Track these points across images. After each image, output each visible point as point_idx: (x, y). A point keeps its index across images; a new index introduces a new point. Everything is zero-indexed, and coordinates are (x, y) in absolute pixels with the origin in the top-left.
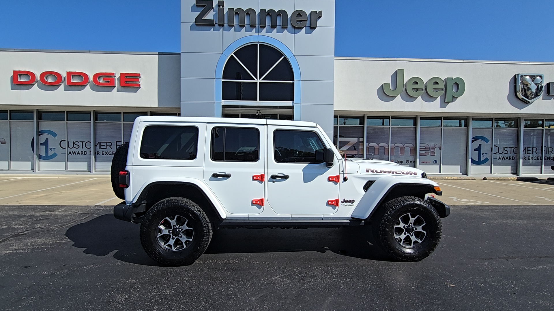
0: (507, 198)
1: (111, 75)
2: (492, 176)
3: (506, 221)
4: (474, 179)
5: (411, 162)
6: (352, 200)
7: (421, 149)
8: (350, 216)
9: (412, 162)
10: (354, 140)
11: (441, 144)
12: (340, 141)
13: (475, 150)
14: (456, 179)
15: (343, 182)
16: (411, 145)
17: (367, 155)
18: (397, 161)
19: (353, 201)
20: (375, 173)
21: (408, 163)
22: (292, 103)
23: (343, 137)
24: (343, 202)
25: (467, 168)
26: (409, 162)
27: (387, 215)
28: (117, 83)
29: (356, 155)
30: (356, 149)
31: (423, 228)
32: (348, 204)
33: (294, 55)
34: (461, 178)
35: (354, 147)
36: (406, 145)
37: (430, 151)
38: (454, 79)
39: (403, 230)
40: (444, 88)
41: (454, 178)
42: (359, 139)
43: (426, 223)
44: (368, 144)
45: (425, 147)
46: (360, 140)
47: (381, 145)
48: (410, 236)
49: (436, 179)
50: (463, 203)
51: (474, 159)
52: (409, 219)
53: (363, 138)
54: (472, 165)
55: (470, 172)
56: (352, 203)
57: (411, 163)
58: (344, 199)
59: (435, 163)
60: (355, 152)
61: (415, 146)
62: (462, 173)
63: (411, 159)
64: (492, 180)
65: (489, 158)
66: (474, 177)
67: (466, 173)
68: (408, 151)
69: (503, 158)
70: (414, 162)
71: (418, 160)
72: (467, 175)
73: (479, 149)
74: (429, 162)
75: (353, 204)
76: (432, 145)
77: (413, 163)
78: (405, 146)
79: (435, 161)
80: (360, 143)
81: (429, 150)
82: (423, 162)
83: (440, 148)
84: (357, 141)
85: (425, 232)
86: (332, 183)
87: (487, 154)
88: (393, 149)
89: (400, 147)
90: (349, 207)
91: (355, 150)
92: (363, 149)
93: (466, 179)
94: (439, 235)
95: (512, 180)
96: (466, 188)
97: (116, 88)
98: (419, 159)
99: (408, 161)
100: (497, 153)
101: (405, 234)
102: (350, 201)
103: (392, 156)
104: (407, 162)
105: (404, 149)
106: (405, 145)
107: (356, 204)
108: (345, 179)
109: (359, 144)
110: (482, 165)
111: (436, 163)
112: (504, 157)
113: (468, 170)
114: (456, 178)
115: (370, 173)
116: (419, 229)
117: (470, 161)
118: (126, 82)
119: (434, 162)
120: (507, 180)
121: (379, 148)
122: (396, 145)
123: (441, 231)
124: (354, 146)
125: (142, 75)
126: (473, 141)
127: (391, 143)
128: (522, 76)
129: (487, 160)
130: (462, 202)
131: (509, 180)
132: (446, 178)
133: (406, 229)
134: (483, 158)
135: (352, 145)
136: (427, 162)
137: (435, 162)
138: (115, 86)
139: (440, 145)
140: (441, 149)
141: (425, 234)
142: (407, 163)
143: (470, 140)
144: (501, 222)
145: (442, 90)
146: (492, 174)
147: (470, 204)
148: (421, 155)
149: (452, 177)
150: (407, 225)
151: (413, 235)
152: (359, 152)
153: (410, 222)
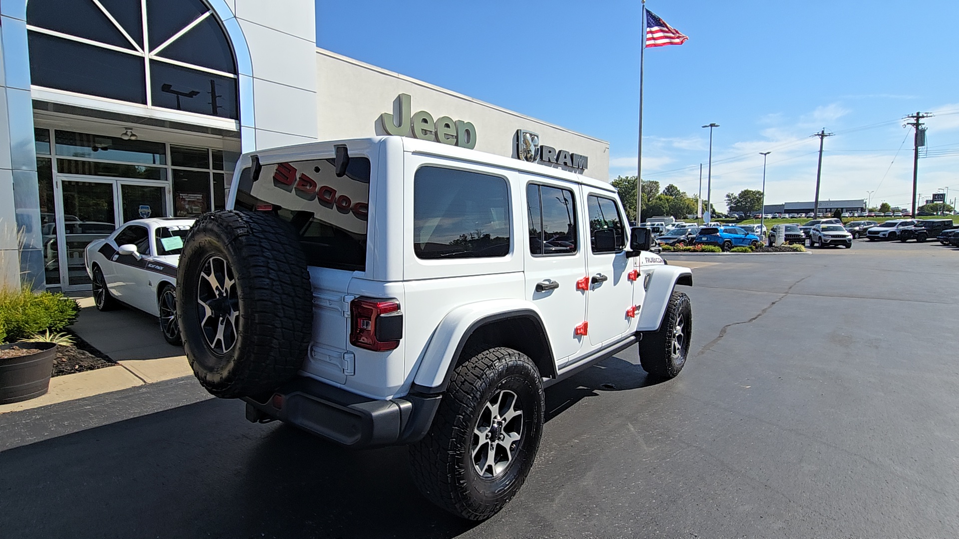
8: (636, 330)
19: (639, 308)
22: (235, 124)
31: (682, 330)
33: (235, 17)
38: (467, 123)
40: (456, 135)
75: (639, 311)
128: (523, 133)
145: (452, 137)
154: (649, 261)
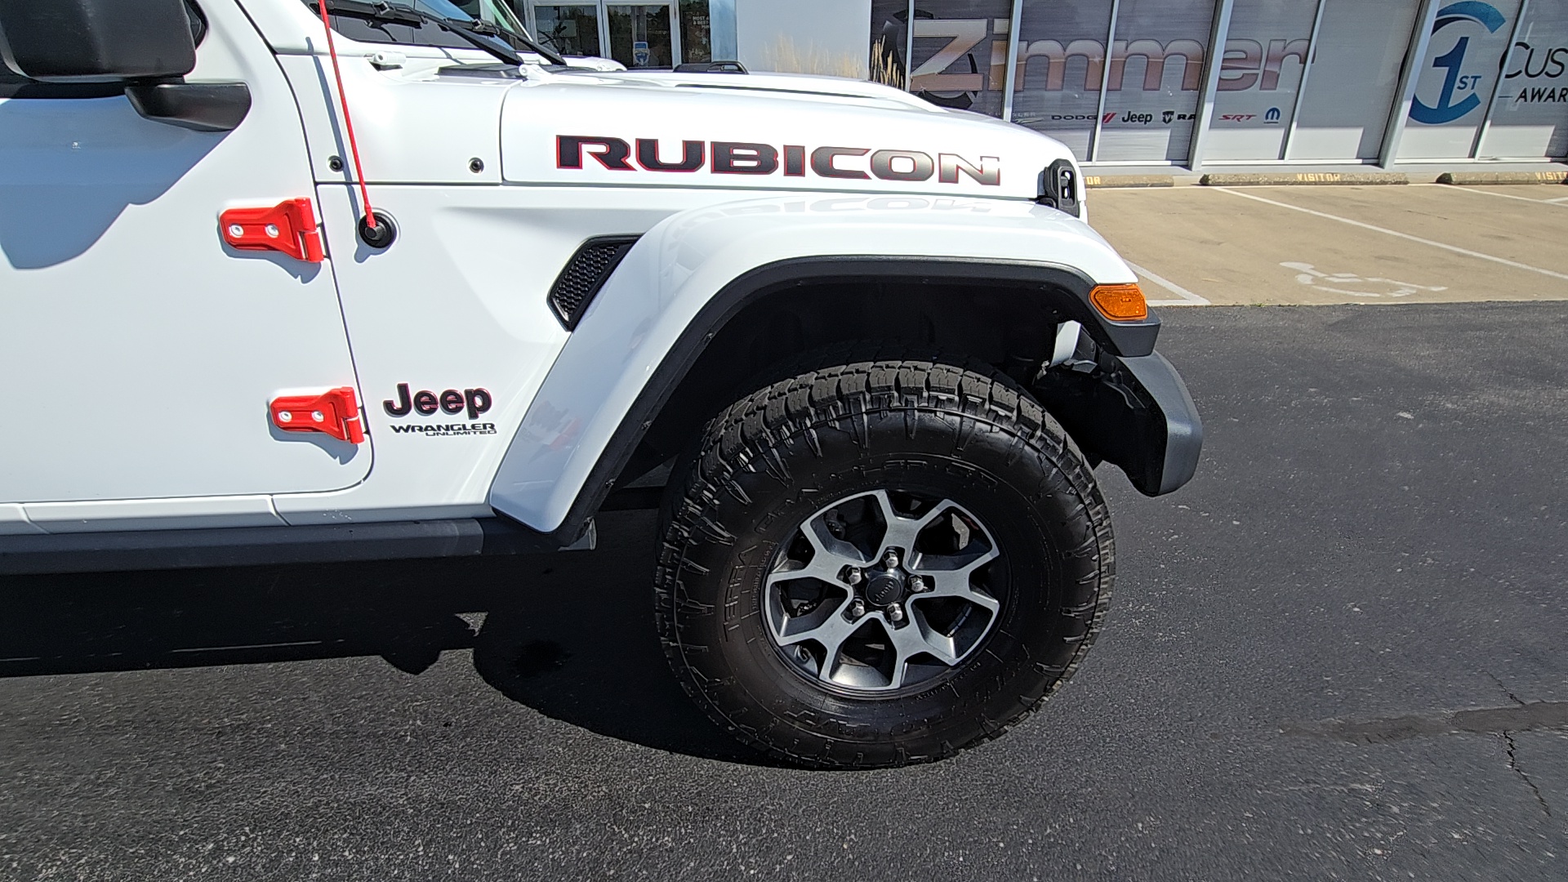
0: (1524, 266)
2: (1474, 169)
3: (1518, 398)
4: (1403, 180)
5: (1179, 117)
6: (471, 394)
7: (1227, 64)
8: (482, 500)
9: (1184, 117)
10: (971, 30)
11: (1310, 41)
12: (916, 35)
13: (1438, 62)
14: (1333, 183)
15: (359, 258)
16: (1191, 47)
17: (1015, 92)
18: (1129, 113)
19: (479, 402)
20: (641, 174)
21: (1170, 120)
23: (931, 17)
24: (398, 405)
25: (1386, 141)
26: (1175, 116)
27: (695, 509)
29: (975, 93)
30: (978, 68)
31: (978, 580)
32: (440, 417)
34: (1353, 179)
35: (971, 62)
36: (1174, 46)
37: (1260, 72)
39: (843, 594)
41: (1330, 178)
42: (990, 26)
43: (1000, 549)
44: (1025, 44)
45: (1245, 53)
46: (996, 30)
47: (1076, 47)
48: (889, 628)
49: (1258, 183)
50: (1333, 294)
51: (1419, 100)
52: (883, 527)
53: (1007, 21)
54: (1408, 125)
55: (1395, 153)
56: (477, 411)
57: (1181, 120)
58: (403, 390)
59: (1269, 120)
60: (970, 83)
61: (1206, 50)
62: (1363, 159)
63: (1182, 104)
64: (1471, 183)
65: (1483, 97)
66: (1404, 174)
67: (1376, 157)
68: (1175, 69)
69: (1538, 94)
70: (1190, 118)
71: (1208, 110)
72: (1379, 164)
73: (1451, 61)
74: (1250, 116)
75: (483, 418)
76: (1273, 43)
77: (1186, 120)
78: (1166, 52)
79: (1274, 110)
80: (995, 43)
81: (1258, 69)
82: (1226, 117)
83: (1303, 55)
84: (984, 35)
85: (993, 604)
86: (264, 271)
87: (1480, 77)
88: (1120, 66)
89: (1148, 58)
90: (451, 438)
91: (974, 71)
92: (1005, 66)
93: (1371, 183)
94: (1084, 626)
95: (1547, 182)
96: (1365, 219)
98: (1212, 105)
99: (1172, 113)
100: (1520, 72)
101: (850, 615)
102: (451, 401)
103: (1116, 96)
104: (1167, 119)
105: (1163, 62)
106: (1170, 45)
107: (506, 414)
108: (376, 233)
109: (991, 48)
110: (1447, 126)
111: (1275, 120)
112: (1542, 91)
113: (1389, 145)
114: (1337, 178)
115: (592, 169)
116: (954, 583)
117: (1406, 106)
119: (1267, 117)
120: (1528, 183)
121: (1065, 63)
122: (1136, 47)
123: (1103, 599)
124: (970, 56)
126: (1438, 25)
127: (1115, 40)
129: (1473, 101)
130: (1332, 290)
131: (1535, 183)
132: (1300, 178)
133: (859, 589)
134: (1457, 97)
135: (960, 54)
136: (1242, 116)
137: (1272, 118)
139: (1307, 43)
140: (1304, 61)
141: (989, 612)
142: (1164, 120)
143: (1431, 18)
144: (1492, 403)
146: (1476, 160)
147: (1362, 298)
148: (1223, 84)
149: (1322, 175)
150: (864, 564)
151: (905, 621)
152: (986, 80)
153: (889, 541)
154: (632, 160)
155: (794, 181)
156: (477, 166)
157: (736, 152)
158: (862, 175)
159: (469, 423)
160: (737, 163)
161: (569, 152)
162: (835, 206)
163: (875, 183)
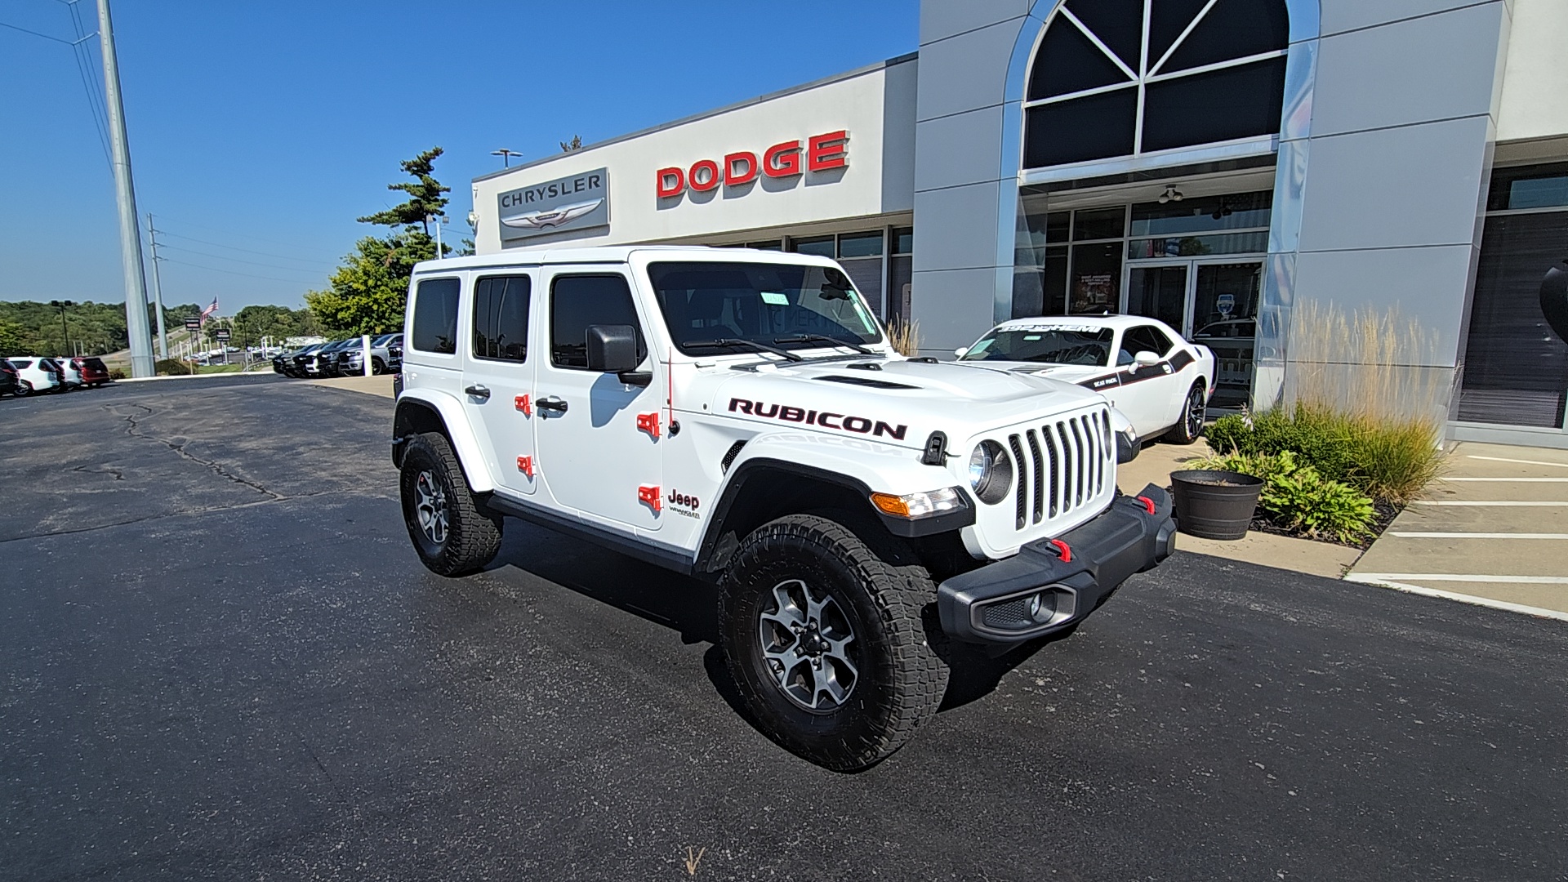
1: (792, 148)
6: (693, 499)
15: (669, 437)
19: (695, 503)
20: (754, 416)
24: (672, 498)
28: (804, 165)
32: (683, 507)
56: (694, 507)
58: (674, 491)
75: (696, 511)
85: (854, 671)
86: (644, 437)
90: (686, 517)
97: (803, 178)
102: (687, 501)
107: (703, 512)
108: (675, 429)
116: (838, 650)
118: (821, 158)
125: (851, 134)
138: (800, 172)
141: (854, 675)
150: (803, 624)
151: (820, 667)
154: (753, 410)
155: (809, 426)
156: (705, 407)
157: (790, 411)
158: (837, 427)
159: (692, 512)
160: (789, 416)
161: (733, 405)
162: (829, 441)
163: (843, 431)
